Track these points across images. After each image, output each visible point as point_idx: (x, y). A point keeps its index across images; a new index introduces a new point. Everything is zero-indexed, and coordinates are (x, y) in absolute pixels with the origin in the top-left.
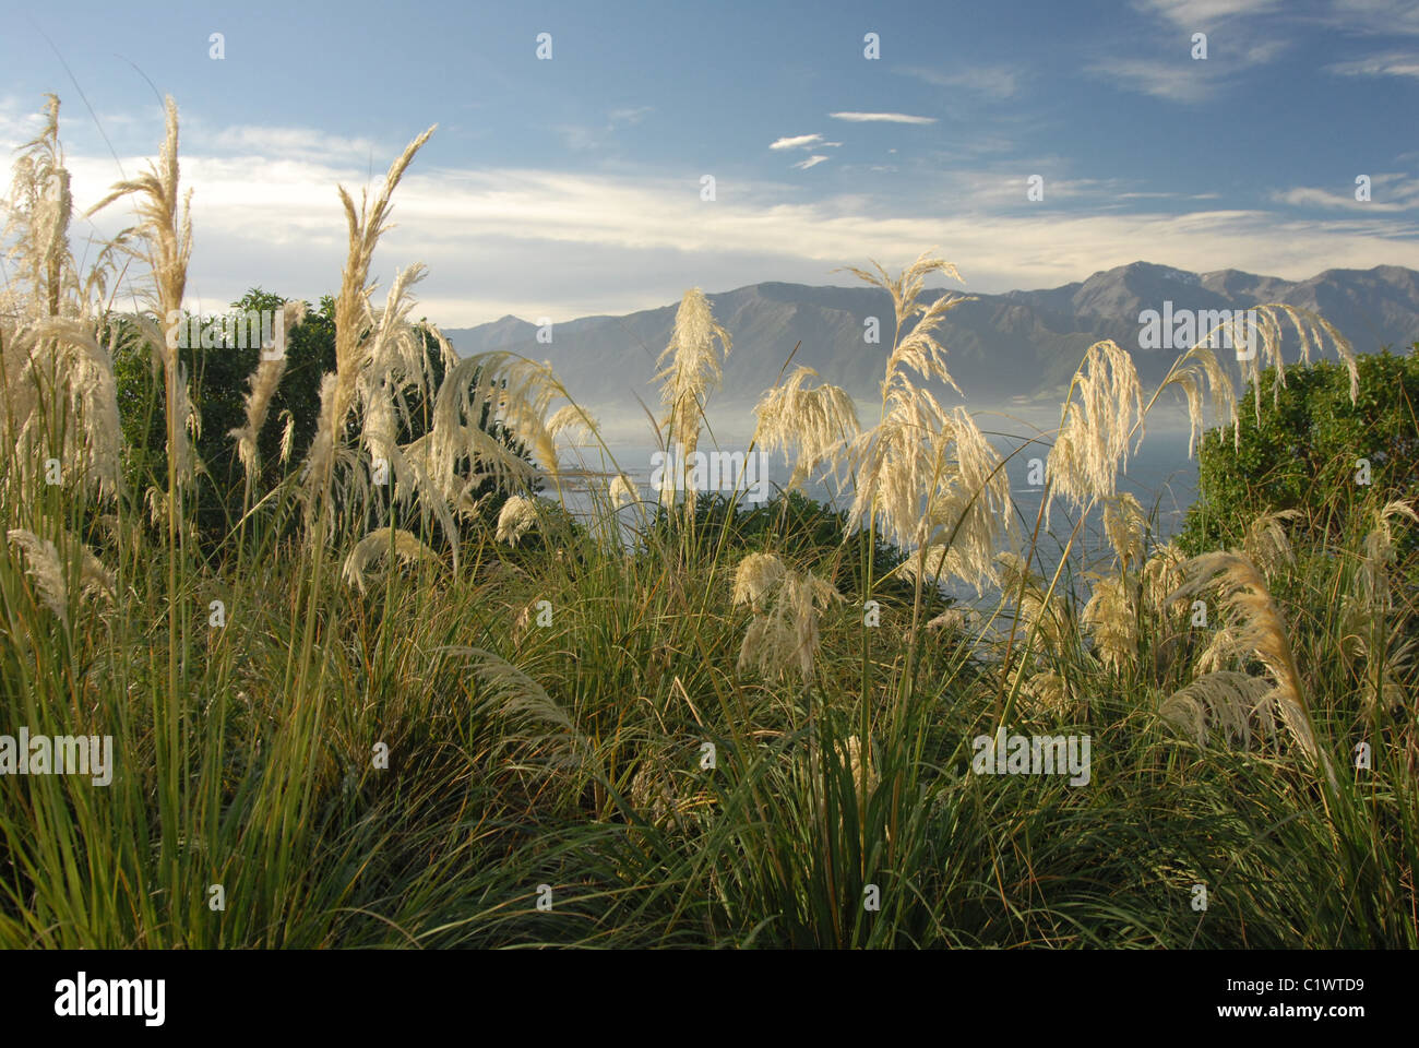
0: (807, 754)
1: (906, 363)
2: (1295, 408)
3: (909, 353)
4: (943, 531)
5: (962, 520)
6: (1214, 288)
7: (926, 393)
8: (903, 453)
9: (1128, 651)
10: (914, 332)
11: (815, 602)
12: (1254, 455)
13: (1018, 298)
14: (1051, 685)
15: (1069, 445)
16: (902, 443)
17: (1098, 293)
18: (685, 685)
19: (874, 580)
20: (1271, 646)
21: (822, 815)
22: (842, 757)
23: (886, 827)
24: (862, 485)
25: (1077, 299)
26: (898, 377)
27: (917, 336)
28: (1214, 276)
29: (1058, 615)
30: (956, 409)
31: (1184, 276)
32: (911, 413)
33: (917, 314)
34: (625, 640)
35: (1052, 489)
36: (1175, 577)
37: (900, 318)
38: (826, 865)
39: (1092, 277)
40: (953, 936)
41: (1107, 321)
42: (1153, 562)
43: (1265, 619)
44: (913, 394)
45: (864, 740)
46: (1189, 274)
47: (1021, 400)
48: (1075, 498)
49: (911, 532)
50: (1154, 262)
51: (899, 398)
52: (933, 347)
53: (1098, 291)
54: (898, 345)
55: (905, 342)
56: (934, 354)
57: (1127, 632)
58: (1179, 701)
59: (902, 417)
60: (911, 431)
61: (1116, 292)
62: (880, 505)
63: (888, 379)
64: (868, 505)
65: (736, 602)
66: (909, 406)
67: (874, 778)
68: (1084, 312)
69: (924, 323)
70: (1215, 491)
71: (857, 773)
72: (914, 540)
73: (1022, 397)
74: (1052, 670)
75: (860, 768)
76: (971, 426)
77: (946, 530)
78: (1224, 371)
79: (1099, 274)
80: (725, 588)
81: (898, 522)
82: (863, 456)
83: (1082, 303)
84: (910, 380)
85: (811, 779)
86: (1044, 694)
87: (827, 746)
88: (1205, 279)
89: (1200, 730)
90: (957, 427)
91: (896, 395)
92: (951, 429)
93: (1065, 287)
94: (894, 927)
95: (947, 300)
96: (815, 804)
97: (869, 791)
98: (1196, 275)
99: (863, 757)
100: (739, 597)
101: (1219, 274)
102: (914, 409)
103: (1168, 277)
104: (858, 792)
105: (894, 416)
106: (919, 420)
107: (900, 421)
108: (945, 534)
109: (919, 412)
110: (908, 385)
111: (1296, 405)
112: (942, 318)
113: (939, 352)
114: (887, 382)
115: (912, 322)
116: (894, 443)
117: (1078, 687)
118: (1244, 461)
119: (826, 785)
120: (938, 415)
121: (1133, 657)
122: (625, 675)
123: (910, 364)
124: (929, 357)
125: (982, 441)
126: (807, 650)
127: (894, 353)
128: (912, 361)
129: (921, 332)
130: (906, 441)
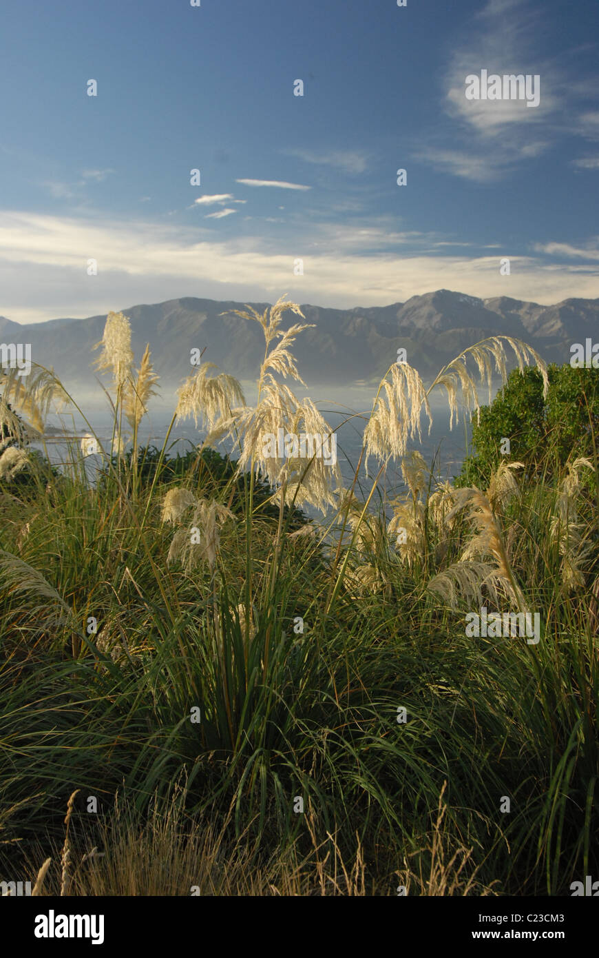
0: (212, 616)
1: (272, 368)
2: (532, 395)
3: (274, 362)
4: (296, 475)
5: (308, 468)
6: (492, 309)
7: (286, 388)
8: (272, 425)
9: (417, 551)
10: (277, 349)
11: (217, 519)
12: (507, 424)
13: (360, 312)
14: (369, 573)
15: (378, 423)
16: (271, 419)
17: (415, 310)
18: (132, 573)
19: (254, 507)
20: (492, 544)
21: (221, 654)
22: (234, 618)
23: (262, 661)
24: (247, 445)
25: (400, 314)
26: (268, 377)
27: (279, 352)
28: (493, 300)
29: (374, 528)
30: (305, 399)
31: (473, 300)
32: (276, 399)
33: (278, 337)
34: (93, 544)
35: (368, 450)
36: (449, 505)
37: (268, 340)
38: (224, 684)
39: (410, 300)
40: (303, 723)
41: (420, 330)
42: (436, 494)
43: (490, 527)
44: (277, 388)
45: (247, 606)
46: (476, 299)
47: (361, 383)
48: (381, 457)
49: (277, 475)
50: (453, 290)
51: (269, 390)
52: (289, 358)
53: (415, 309)
54: (268, 357)
55: (273, 354)
56: (290, 363)
57: (416, 540)
58: (440, 579)
59: (271, 403)
60: (276, 411)
61: (425, 310)
62: (257, 458)
63: (262, 378)
64: (250, 459)
65: (164, 520)
66: (274, 395)
67: (254, 630)
68: (405, 323)
69: (283, 342)
70: (482, 448)
71: (243, 628)
72: (278, 479)
73: (363, 381)
74: (370, 564)
75: (245, 624)
76: (314, 409)
77: (298, 474)
78: (470, 377)
79: (415, 297)
80: (157, 511)
81: (269, 469)
82: (248, 427)
83: (403, 318)
84: (275, 379)
85: (215, 631)
86: (364, 579)
87: (225, 610)
88: (487, 302)
89: (452, 597)
90: (306, 410)
91: (267, 388)
92: (302, 411)
93: (392, 306)
94: (265, 718)
95: (297, 327)
96: (217, 647)
97: (251, 638)
98: (481, 300)
99: (247, 617)
100: (166, 517)
101: (495, 300)
102: (278, 397)
103: (461, 300)
104: (244, 639)
105: (266, 401)
106: (281, 405)
107: (270, 405)
108: (298, 477)
109: (281, 399)
110: (274, 382)
111: (534, 393)
112: (294, 339)
113: (293, 361)
114: (261, 380)
115: (276, 341)
116: (267, 418)
117: (386, 575)
118: (501, 429)
119: (224, 635)
120: (294, 401)
121: (419, 554)
122: (92, 569)
123: (275, 369)
124: (287, 363)
125: (321, 420)
126: (212, 548)
127: (265, 362)
128: (276, 367)
129: (282, 348)
130: (273, 418)
